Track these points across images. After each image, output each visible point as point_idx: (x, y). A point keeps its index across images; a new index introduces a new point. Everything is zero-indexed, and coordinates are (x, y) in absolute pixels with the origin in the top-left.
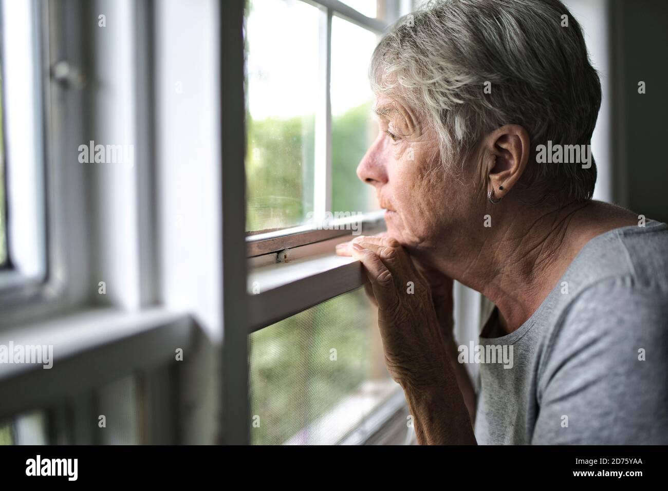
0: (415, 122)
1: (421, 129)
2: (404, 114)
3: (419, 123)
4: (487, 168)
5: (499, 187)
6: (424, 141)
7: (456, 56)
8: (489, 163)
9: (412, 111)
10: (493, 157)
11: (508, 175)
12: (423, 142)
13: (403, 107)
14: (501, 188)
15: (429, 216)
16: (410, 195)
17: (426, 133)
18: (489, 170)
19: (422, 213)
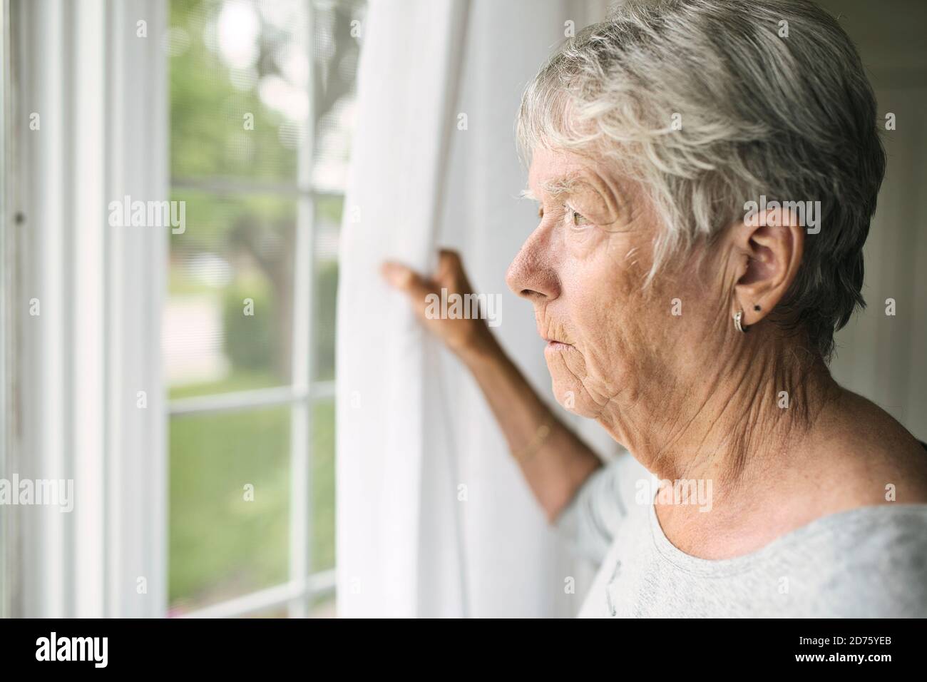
0: (620, 201)
1: (630, 212)
2: (601, 191)
3: (627, 203)
4: (734, 276)
5: (753, 306)
6: (636, 231)
7: (700, 93)
8: (738, 269)
9: (616, 183)
10: (745, 259)
11: (767, 288)
12: (634, 233)
13: (598, 178)
14: (757, 308)
15: (633, 351)
16: (605, 316)
17: (639, 217)
18: (736, 279)
19: (622, 346)
